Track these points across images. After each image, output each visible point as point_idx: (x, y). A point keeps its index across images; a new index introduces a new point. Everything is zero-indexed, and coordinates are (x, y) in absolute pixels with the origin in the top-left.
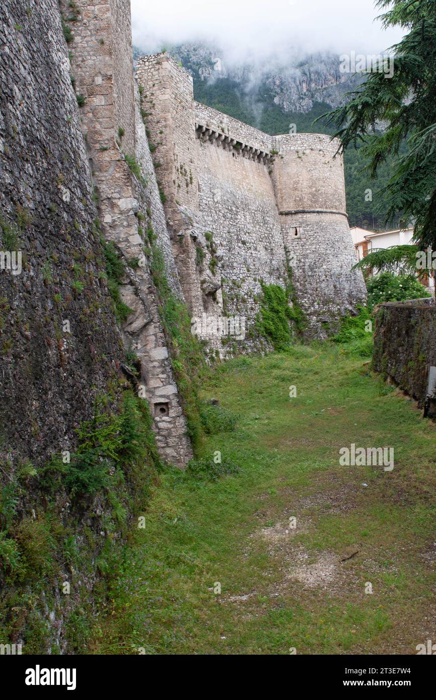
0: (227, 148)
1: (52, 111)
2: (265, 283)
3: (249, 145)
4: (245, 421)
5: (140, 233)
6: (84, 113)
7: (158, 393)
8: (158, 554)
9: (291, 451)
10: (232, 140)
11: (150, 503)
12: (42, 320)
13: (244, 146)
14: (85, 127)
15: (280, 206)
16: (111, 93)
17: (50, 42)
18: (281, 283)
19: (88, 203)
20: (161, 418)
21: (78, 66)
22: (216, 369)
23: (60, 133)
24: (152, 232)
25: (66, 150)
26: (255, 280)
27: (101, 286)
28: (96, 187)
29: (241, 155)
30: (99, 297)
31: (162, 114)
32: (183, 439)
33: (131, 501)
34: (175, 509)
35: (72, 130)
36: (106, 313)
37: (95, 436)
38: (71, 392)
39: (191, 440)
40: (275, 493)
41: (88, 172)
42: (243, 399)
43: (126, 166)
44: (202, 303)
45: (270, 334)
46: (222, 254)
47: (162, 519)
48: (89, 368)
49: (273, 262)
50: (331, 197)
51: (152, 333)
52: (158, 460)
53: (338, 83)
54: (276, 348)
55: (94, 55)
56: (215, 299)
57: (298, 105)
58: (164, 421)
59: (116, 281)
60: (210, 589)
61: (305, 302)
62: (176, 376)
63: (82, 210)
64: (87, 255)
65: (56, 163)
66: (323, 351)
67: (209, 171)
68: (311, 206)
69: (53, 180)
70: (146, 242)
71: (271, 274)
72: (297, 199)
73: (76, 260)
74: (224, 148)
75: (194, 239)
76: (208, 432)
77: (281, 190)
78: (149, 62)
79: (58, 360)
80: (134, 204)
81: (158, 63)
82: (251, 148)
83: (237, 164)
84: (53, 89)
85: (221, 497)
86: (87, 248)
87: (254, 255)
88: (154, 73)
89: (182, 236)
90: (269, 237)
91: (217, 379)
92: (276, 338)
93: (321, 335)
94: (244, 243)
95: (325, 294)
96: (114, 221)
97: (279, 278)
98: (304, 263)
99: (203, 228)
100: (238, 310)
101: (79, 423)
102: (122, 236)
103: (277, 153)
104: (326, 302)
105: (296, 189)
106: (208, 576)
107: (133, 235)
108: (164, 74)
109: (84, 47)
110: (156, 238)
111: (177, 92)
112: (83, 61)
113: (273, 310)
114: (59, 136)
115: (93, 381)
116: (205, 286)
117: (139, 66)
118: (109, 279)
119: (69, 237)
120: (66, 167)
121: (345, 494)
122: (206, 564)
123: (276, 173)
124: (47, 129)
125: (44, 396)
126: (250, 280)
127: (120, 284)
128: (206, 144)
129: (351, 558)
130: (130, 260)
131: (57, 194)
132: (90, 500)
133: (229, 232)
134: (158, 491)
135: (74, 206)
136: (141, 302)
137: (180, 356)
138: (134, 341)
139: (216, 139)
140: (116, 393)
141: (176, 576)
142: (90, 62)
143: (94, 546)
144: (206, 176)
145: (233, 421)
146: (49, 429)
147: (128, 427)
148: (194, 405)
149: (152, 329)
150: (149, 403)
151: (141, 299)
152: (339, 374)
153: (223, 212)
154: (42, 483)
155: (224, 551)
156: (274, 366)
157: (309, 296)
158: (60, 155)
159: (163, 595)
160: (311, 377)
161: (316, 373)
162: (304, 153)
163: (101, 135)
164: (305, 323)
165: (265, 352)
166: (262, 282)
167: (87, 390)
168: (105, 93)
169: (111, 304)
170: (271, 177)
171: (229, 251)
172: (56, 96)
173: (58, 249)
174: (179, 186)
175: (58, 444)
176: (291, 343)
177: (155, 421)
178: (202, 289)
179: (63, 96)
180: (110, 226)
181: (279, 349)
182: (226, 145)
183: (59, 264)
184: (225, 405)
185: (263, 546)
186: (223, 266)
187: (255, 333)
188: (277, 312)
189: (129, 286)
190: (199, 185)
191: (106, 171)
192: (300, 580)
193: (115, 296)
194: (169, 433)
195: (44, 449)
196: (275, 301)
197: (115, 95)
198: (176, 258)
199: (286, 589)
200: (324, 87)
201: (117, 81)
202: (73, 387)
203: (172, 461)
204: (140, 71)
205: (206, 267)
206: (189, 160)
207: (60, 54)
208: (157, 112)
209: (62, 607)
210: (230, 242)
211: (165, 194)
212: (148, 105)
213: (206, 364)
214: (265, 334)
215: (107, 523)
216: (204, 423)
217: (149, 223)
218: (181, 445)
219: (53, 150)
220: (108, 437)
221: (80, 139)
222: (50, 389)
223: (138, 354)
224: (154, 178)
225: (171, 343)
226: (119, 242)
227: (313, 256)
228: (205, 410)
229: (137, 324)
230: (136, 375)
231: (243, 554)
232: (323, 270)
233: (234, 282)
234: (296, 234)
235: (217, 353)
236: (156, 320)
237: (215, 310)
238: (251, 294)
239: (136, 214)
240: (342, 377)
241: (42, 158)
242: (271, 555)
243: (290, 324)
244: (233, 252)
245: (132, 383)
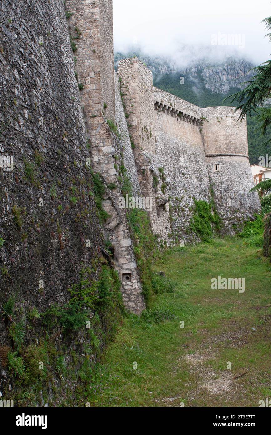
0: (174, 116)
1: (62, 93)
2: (196, 199)
3: (187, 113)
4: (180, 286)
5: (115, 167)
6: (82, 94)
7: (125, 267)
8: (119, 368)
9: (208, 306)
10: (177, 111)
11: (117, 336)
12: (49, 221)
13: (184, 114)
14: (83, 103)
15: (206, 152)
16: (99, 82)
17: (62, 52)
18: (206, 199)
19: (83, 149)
20: (126, 283)
21: (80, 66)
22: (164, 253)
23: (66, 106)
24: (123, 167)
25: (70, 117)
26: (190, 197)
27: (90, 200)
28: (89, 139)
29: (182, 120)
30: (88, 207)
31: (133, 95)
32: (140, 296)
33: (104, 335)
34: (132, 341)
35: (75, 104)
36: (92, 217)
37: (80, 293)
38: (67, 266)
39: (145, 297)
40: (196, 333)
41: (84, 130)
42: (180, 272)
43: (108, 127)
44: (156, 211)
45: (199, 231)
46: (169, 181)
47: (123, 347)
48: (80, 251)
49: (202, 186)
50: (238, 146)
51: (121, 230)
52: (123, 309)
53: (245, 75)
54: (202, 240)
55: (89, 59)
56: (164, 209)
57: (220, 89)
58: (128, 285)
59: (100, 197)
60: (150, 393)
61: (222, 211)
62: (136, 257)
63: (79, 154)
64: (81, 181)
65: (63, 125)
66: (232, 242)
67: (162, 129)
68: (226, 152)
69: (60, 135)
70: (119, 173)
71: (200, 193)
72: (218, 147)
73: (74, 184)
74: (172, 116)
75: (152, 171)
76: (156, 292)
77: (207, 141)
78: (126, 63)
79: (58, 246)
80: (112, 150)
81: (131, 64)
82: (189, 116)
83: (179, 125)
84: (63, 80)
85: (162, 334)
86: (81, 177)
87: (189, 182)
88: (129, 70)
89: (144, 170)
90: (199, 171)
91: (165, 259)
92: (203, 234)
93: (231, 232)
94: (183, 174)
95: (234, 207)
96: (100, 160)
97: (205, 196)
98: (221, 187)
99: (158, 165)
100: (179, 216)
101: (71, 285)
102: (105, 169)
103: (205, 119)
104: (234, 212)
105: (216, 141)
106: (150, 385)
107: (111, 169)
108: (135, 71)
109: (84, 55)
110: (126, 170)
111: (142, 81)
112: (83, 63)
113: (201, 216)
114: (65, 108)
115: (82, 259)
116: (158, 201)
117: (120, 65)
118: (95, 195)
119: (69, 170)
120: (69, 127)
121: (240, 334)
122: (149, 377)
123: (204, 131)
124: (57, 104)
125: (48, 268)
126: (187, 197)
127: (103, 199)
128: (160, 113)
129: (241, 376)
130: (109, 185)
131: (62, 144)
132: (76, 334)
133: (174, 168)
134: (123, 329)
135: (74, 151)
136: (115, 210)
137: (139, 244)
138: (110, 235)
139: (167, 110)
140: (98, 267)
141: (129, 384)
142: (87, 64)
143: (77, 363)
144: (160, 133)
145: (172, 286)
146: (51, 289)
147: (103, 288)
148: (148, 275)
149: (122, 227)
150: (119, 273)
151: (115, 209)
152: (242, 257)
153: (170, 155)
154: (44, 322)
155: (162, 369)
156: (201, 252)
157: (224, 208)
158: (66, 120)
159: (120, 396)
160: (224, 259)
161: (227, 256)
162: (222, 119)
163: (93, 108)
164: (221, 224)
165: (196, 243)
166: (194, 198)
167: (77, 265)
168: (96, 82)
169: (96, 211)
170: (201, 133)
171: (174, 179)
172: (65, 84)
173: (62, 177)
174: (143, 139)
175: (56, 298)
176: (212, 237)
177: (122, 285)
178: (156, 203)
179: (70, 84)
180: (97, 164)
181: (204, 241)
182: (173, 114)
183: (62, 186)
184: (168, 275)
185: (186, 366)
186: (170, 189)
187: (189, 230)
188: (204, 217)
189: (108, 200)
190: (156, 138)
191: (95, 130)
192: (208, 389)
193: (99, 206)
194: (131, 292)
195: (47, 301)
196: (202, 211)
197: (102, 84)
198: (140, 183)
199: (199, 395)
200: (237, 77)
201: (103, 75)
202: (68, 263)
203: (132, 310)
204: (120, 69)
205: (159, 189)
206: (150, 123)
207: (68, 59)
208: (130, 94)
209: (53, 401)
210: (175, 173)
211: (134, 144)
212: (125, 89)
213: (158, 249)
214: (196, 231)
215: (86, 348)
216: (154, 287)
217: (122, 162)
218: (139, 300)
219: (61, 117)
220: (88, 294)
221: (80, 110)
222: (52, 264)
223: (113, 243)
224: (127, 134)
225: (134, 236)
226: (103, 173)
227: (227, 183)
228: (155, 278)
229: (113, 224)
230: (111, 256)
231: (173, 371)
232: (233, 192)
233: (177, 199)
234: (216, 169)
235: (165, 243)
236: (124, 221)
237: (165, 215)
238: (187, 206)
239: (113, 156)
240: (243, 259)
241: (53, 122)
242: (191, 373)
243: (212, 225)
244: (176, 180)
245: (108, 260)
